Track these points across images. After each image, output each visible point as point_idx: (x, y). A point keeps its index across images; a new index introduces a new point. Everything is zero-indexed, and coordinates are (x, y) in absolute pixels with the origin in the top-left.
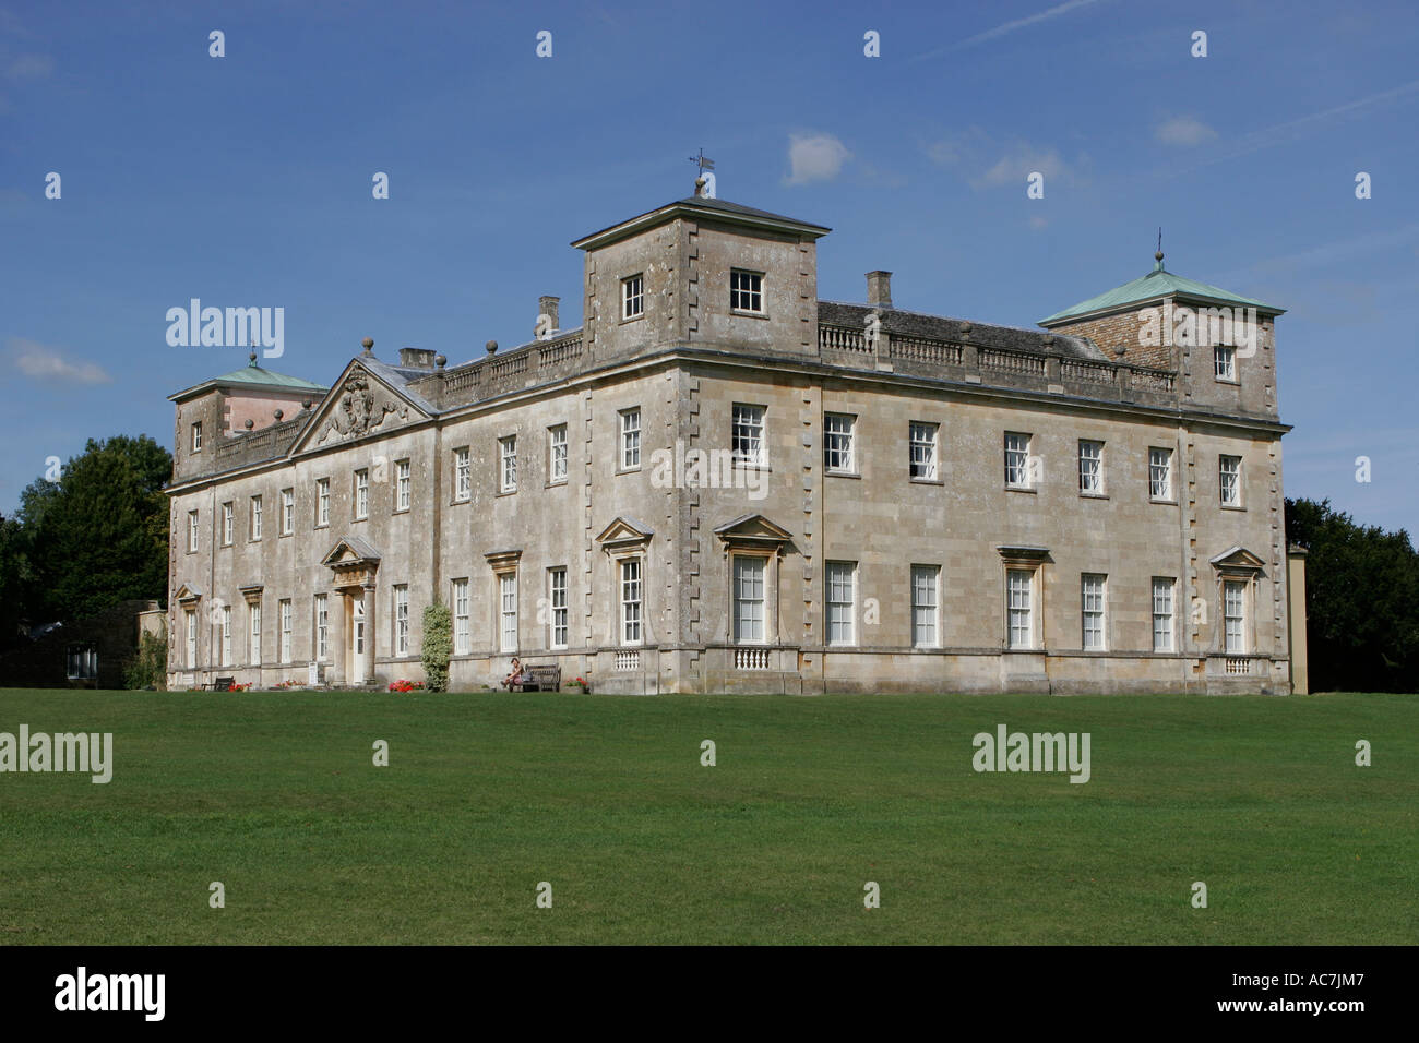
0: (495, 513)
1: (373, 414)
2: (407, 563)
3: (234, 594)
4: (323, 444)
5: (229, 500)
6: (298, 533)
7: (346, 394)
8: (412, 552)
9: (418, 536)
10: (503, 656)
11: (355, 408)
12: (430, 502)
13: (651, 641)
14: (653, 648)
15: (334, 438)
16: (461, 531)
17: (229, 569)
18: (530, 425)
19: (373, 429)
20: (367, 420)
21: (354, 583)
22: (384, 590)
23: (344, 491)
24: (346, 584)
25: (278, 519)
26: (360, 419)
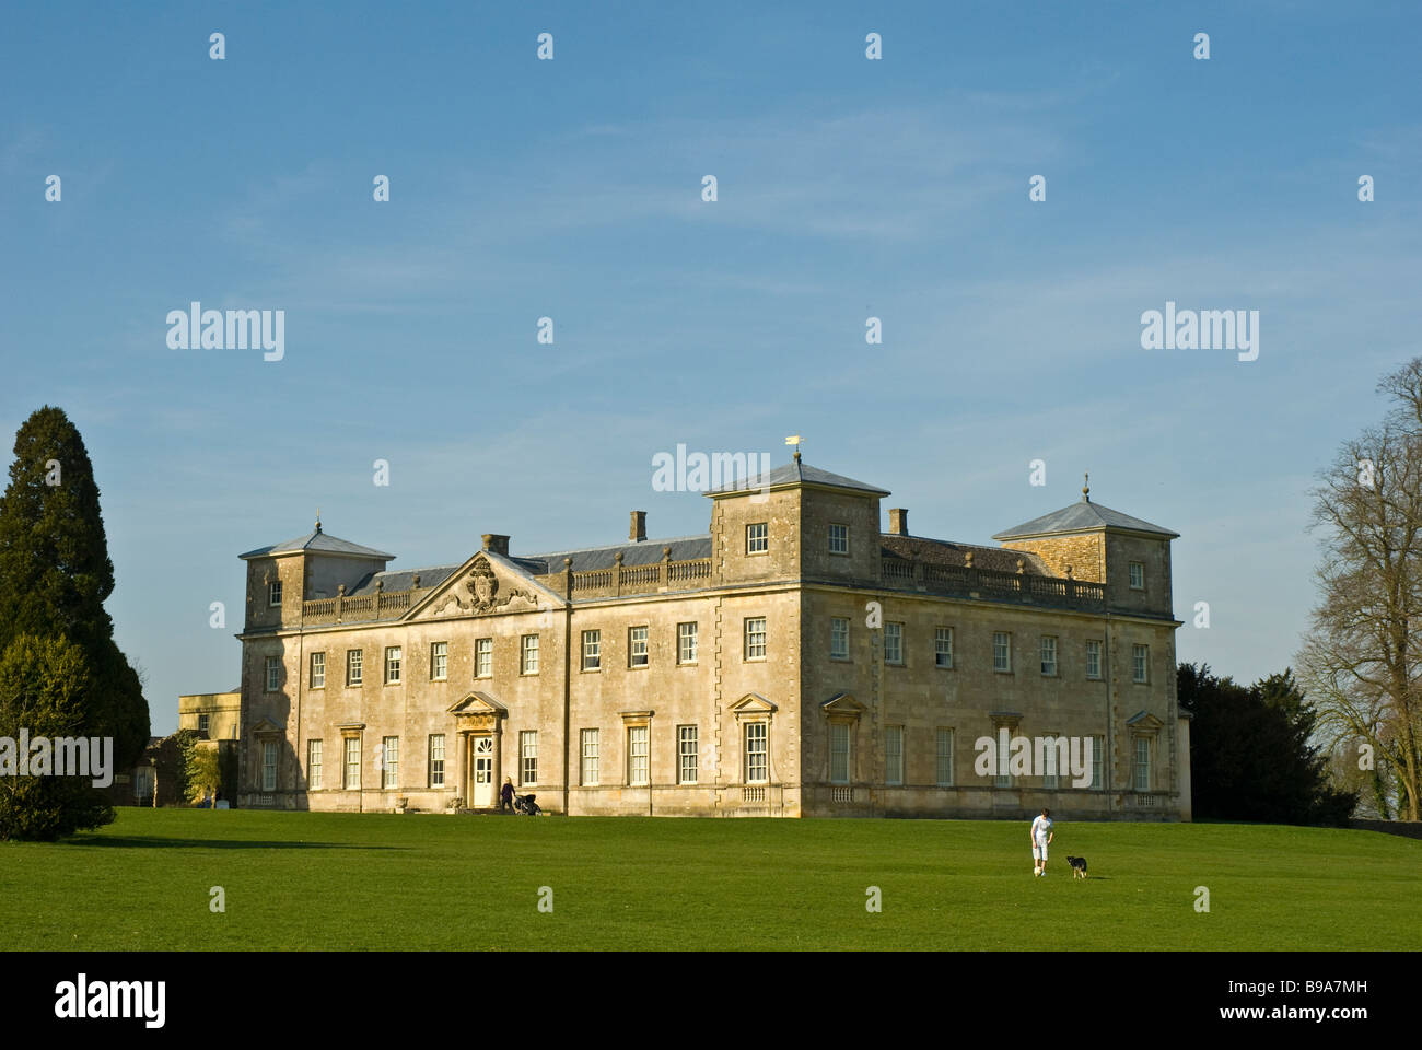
0: (626, 682)
1: (497, 596)
2: (536, 715)
3: (327, 729)
4: (440, 615)
5: (321, 650)
6: (410, 684)
7: (467, 578)
8: (542, 707)
9: (549, 695)
10: (635, 788)
11: (479, 589)
12: (561, 669)
13: (775, 780)
14: (777, 786)
15: (452, 609)
16: (591, 693)
17: (320, 709)
18: (661, 620)
19: (498, 608)
20: (492, 601)
21: (480, 727)
22: (512, 735)
23: (465, 654)
24: (471, 728)
25: (382, 671)
26: (484, 598)
